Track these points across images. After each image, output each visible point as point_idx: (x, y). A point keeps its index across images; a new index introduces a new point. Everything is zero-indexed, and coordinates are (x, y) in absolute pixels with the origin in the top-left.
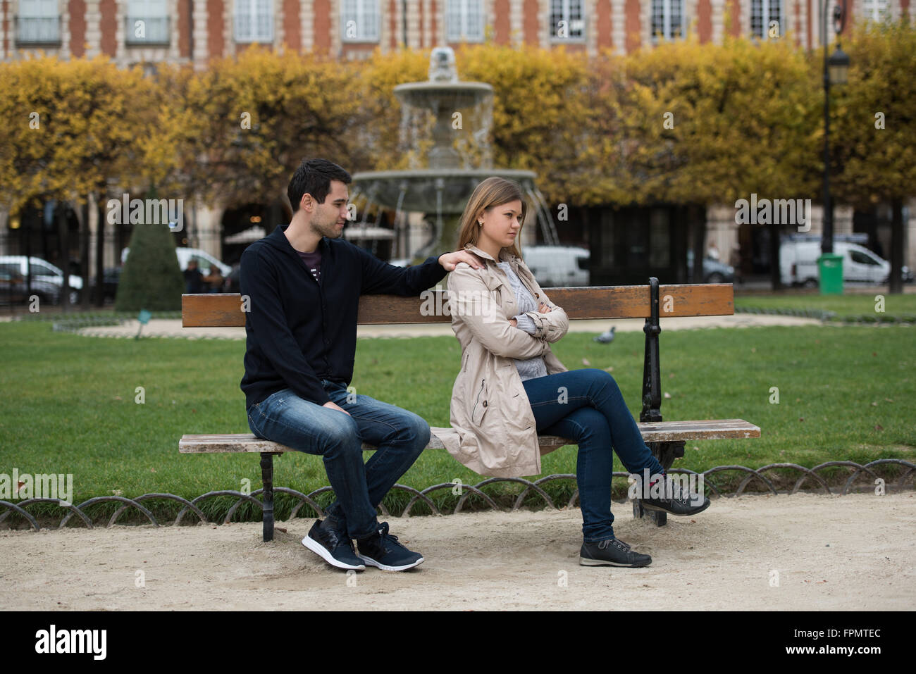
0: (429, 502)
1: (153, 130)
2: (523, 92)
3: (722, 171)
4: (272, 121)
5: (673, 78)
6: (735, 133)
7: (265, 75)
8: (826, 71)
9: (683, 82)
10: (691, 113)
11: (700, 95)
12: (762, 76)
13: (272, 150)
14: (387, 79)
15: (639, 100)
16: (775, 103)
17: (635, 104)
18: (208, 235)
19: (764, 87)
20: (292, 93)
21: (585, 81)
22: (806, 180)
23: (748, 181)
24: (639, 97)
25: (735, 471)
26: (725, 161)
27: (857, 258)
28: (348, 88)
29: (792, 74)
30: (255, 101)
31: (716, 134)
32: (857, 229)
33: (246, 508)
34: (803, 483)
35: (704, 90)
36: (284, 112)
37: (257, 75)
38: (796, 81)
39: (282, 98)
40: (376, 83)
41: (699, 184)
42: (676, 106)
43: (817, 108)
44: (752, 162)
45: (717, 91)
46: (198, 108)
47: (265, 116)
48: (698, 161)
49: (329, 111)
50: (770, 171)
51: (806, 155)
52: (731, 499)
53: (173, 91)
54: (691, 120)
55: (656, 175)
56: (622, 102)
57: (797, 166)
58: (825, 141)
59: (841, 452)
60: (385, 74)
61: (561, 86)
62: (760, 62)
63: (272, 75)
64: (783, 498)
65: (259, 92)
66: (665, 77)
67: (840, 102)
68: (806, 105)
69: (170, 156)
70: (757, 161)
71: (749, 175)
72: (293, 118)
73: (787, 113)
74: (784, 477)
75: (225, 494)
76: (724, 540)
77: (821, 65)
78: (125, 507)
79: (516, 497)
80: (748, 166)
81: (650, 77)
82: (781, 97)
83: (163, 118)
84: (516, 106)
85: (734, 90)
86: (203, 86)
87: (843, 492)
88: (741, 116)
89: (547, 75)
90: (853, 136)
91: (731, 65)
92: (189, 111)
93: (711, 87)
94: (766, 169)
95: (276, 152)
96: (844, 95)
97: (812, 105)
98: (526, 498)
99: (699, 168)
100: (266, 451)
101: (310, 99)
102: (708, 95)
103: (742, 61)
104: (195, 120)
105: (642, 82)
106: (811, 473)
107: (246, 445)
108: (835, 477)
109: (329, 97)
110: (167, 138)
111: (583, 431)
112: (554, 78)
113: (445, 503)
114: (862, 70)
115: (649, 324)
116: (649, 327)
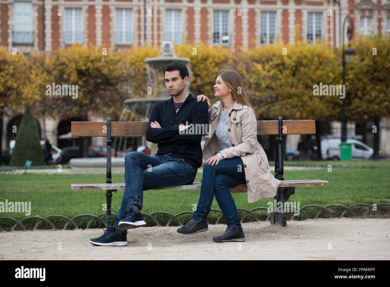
0: (178, 220)
1: (27, 82)
2: (202, 66)
3: (295, 103)
4: (84, 79)
5: (272, 60)
6: (301, 86)
7: (81, 57)
8: (343, 57)
9: (277, 62)
10: (280, 76)
11: (284, 68)
12: (313, 60)
13: (84, 92)
14: (138, 60)
15: (256, 71)
16: (319, 72)
17: (254, 72)
18: (51, 134)
19: (314, 65)
20: (94, 65)
21: (231, 62)
22: (334, 108)
23: (307, 108)
24: (256, 69)
25: (314, 208)
26: (296, 99)
27: (357, 147)
28: (120, 64)
29: (327, 58)
30: (76, 69)
31: (292, 86)
32: (357, 133)
33: (96, 222)
34: (345, 214)
35: (286, 66)
36: (89, 75)
37: (77, 57)
38: (329, 62)
39: (89, 68)
40: (133, 62)
41: (284, 110)
42: (273, 73)
43: (339, 74)
44: (308, 100)
45: (293, 66)
46: (49, 72)
47: (81, 76)
48: (283, 99)
49: (111, 74)
50: (317, 104)
52: (313, 220)
53: (37, 64)
54: (280, 80)
55: (264, 105)
56: (248, 71)
59: (361, 201)
60: (137, 57)
61: (220, 64)
62: (312, 53)
63: (85, 57)
64: (336, 219)
65: (78, 65)
66: (268, 60)
67: (350, 72)
68: (334, 73)
69: (36, 94)
70: (311, 99)
71: (307, 106)
72: (94, 78)
73: (324, 77)
74: (336, 211)
75: (87, 216)
76: (312, 232)
77: (341, 54)
78: (41, 221)
79: (217, 219)
81: (261, 60)
82: (322, 70)
83: (33, 77)
84: (198, 73)
85: (301, 66)
86: (52, 62)
87: (363, 218)
88: (304, 78)
89: (213, 58)
90: (356, 87)
91: (299, 54)
92: (45, 74)
93: (290, 64)
94: (315, 103)
95: (86, 93)
96: (352, 69)
97: (337, 73)
98: (221, 219)
99: (284, 102)
100: (110, 189)
101: (102, 69)
102: (288, 68)
103: (304, 52)
104: (47, 78)
105: (257, 62)
106: (348, 209)
107: (101, 187)
108: (359, 212)
109: (111, 68)
110: (34, 86)
112: (217, 60)
113: (185, 221)
114: (360, 57)
115: (278, 137)
116: (278, 139)
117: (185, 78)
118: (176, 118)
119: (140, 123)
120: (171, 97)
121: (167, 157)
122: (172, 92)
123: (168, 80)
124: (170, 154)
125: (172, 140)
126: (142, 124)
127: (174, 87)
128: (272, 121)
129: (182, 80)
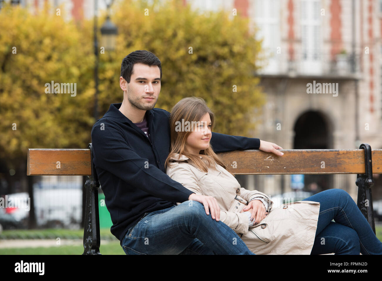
6: (18, 90)
8: (95, 39)
19: (44, 51)
22: (77, 132)
23: (28, 132)
26: (9, 114)
38: (70, 47)
43: (88, 70)
44: (32, 116)
50: (49, 124)
51: (79, 111)
57: (70, 120)
58: (95, 100)
62: (39, 29)
67: (108, 66)
68: (79, 67)
70: (37, 115)
71: (30, 128)
77: (91, 32)
80: (29, 119)
82: (59, 60)
88: (23, 76)
91: (14, 31)
94: (45, 122)
96: (112, 60)
97: (84, 68)
103: (24, 28)
111: (347, 244)
114: (126, 39)
123: (142, 81)
127: (155, 94)
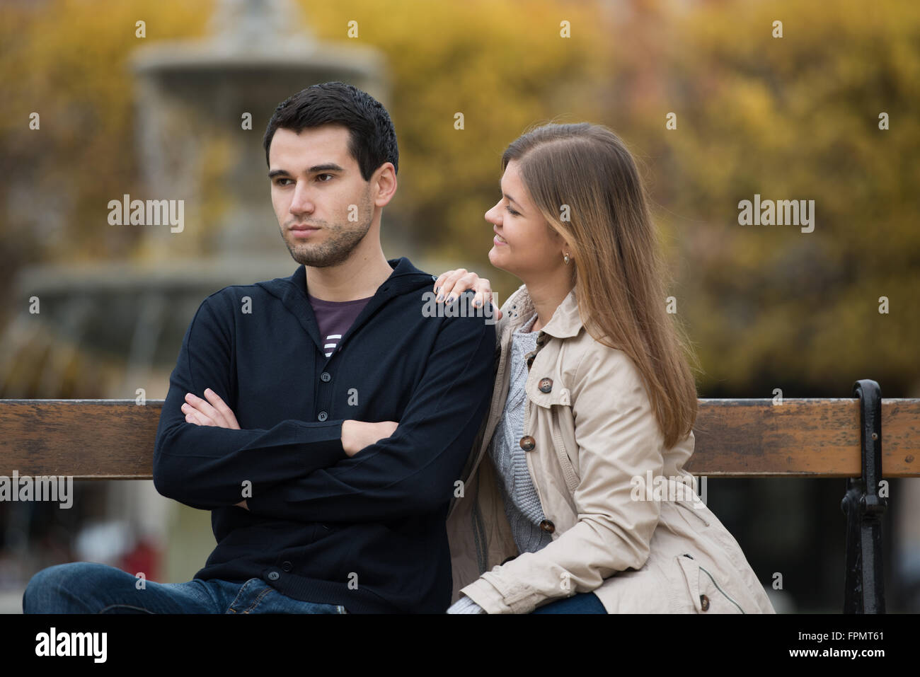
115: (855, 491)
116: (854, 499)
117: (377, 173)
118: (326, 377)
119: (110, 405)
120: (297, 266)
121: (254, 595)
122: (304, 240)
123: (284, 179)
124: (274, 575)
125: (299, 495)
126: (120, 415)
127: (319, 215)
128: (824, 401)
129: (363, 182)
